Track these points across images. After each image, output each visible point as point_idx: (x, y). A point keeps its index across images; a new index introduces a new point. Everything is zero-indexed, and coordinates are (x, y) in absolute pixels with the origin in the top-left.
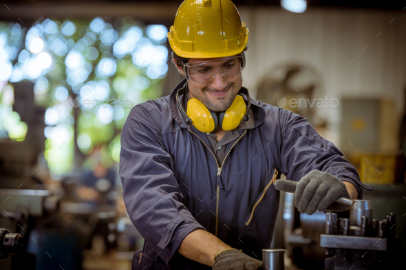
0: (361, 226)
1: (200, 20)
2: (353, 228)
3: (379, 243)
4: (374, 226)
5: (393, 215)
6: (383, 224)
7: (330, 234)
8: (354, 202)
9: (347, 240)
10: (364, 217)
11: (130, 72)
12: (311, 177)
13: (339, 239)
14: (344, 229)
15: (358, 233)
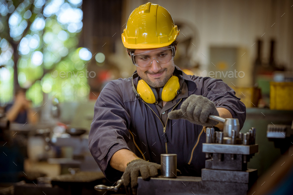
0: (231, 137)
1: (145, 24)
2: (226, 138)
3: (244, 149)
4: (240, 137)
5: (254, 129)
6: (247, 135)
7: (209, 143)
8: (226, 120)
9: (221, 147)
10: (233, 131)
11: (56, 28)
12: (190, 100)
13: (216, 146)
14: (219, 140)
15: (229, 142)
